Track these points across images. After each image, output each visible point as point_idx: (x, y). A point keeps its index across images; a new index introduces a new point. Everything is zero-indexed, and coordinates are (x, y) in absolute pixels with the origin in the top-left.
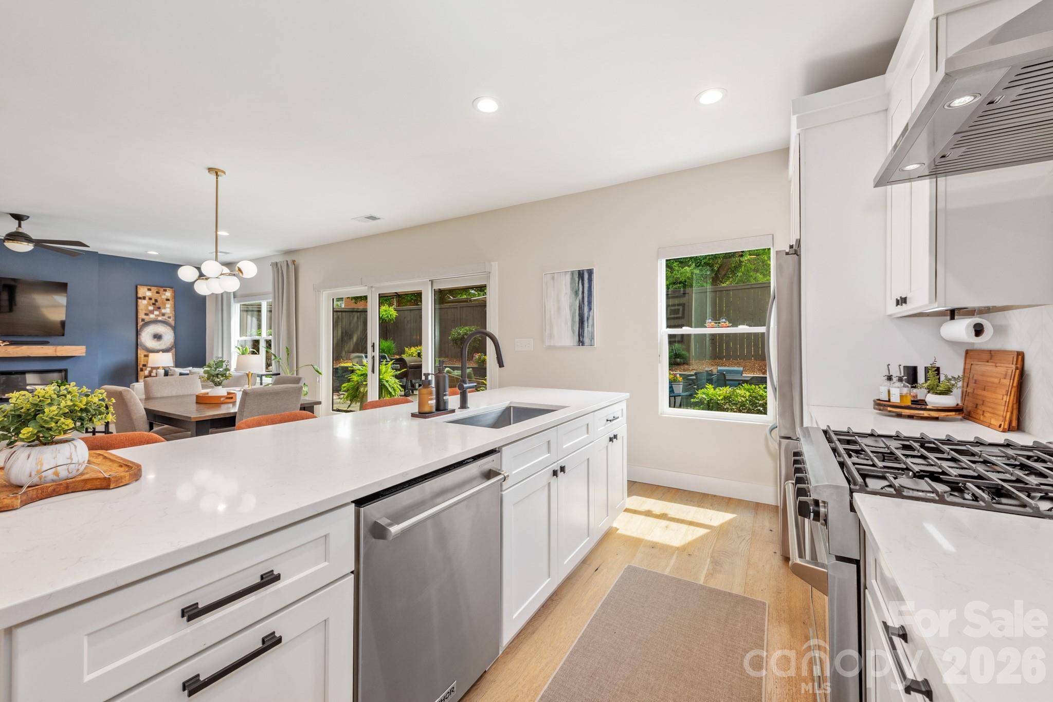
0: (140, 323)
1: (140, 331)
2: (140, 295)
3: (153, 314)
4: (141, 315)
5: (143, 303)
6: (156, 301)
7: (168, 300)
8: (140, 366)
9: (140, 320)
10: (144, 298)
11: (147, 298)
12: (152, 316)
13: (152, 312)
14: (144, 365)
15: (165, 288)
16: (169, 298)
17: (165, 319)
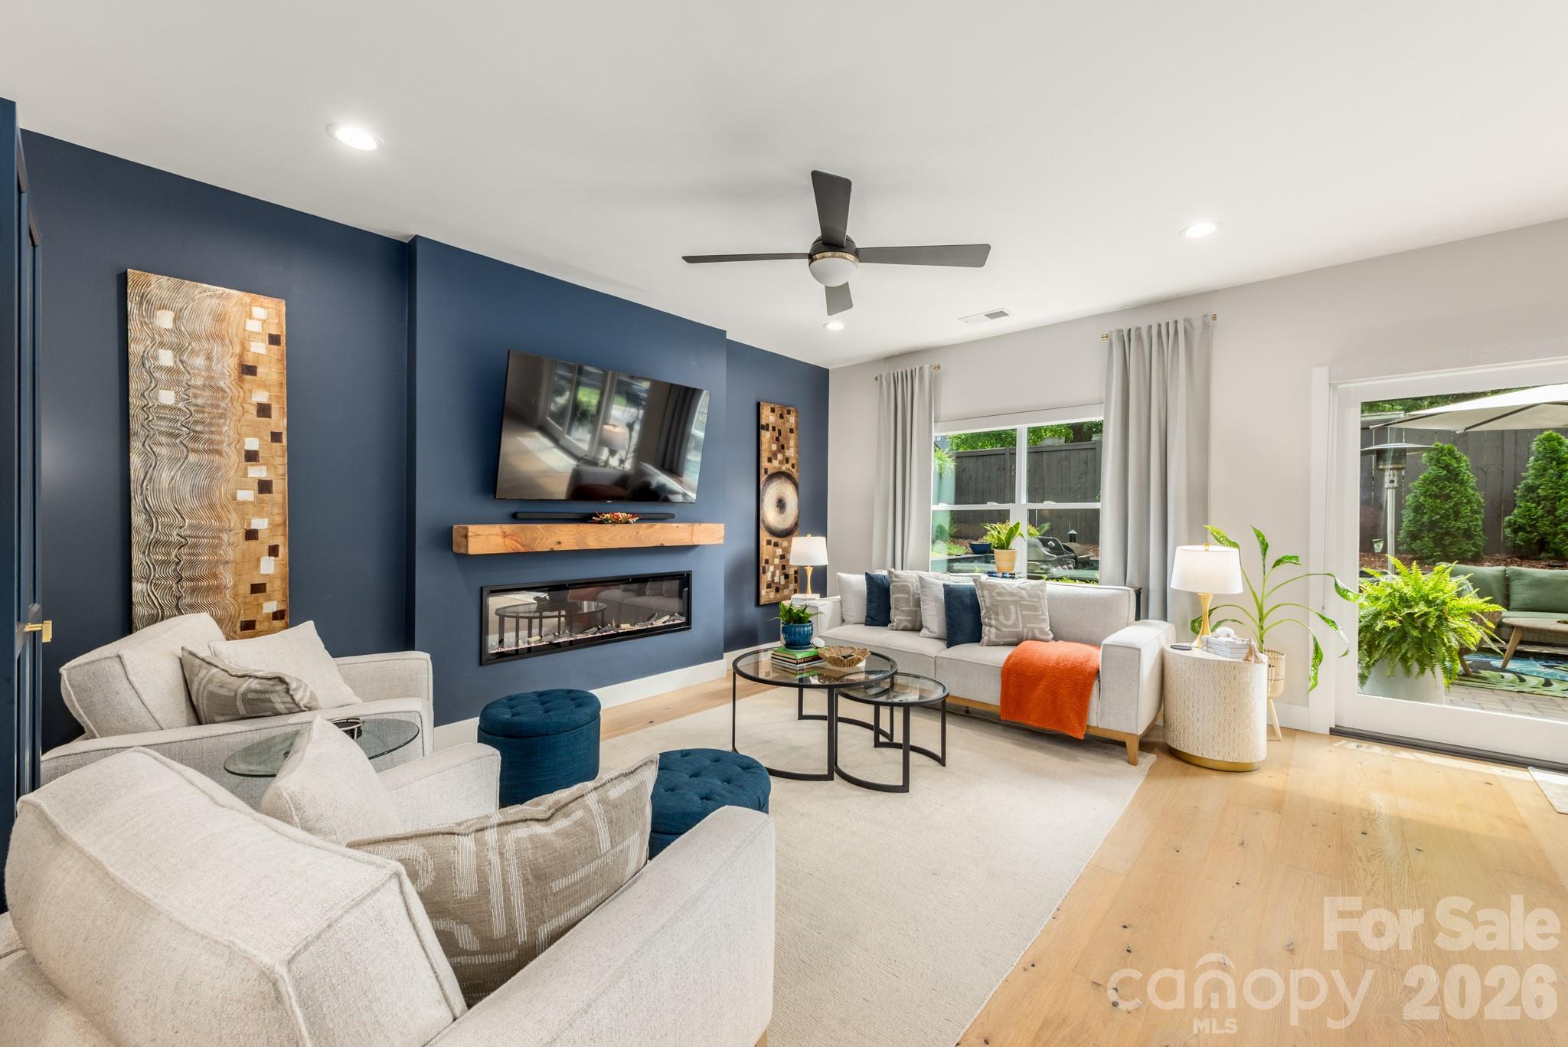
0: (763, 478)
1: (764, 495)
2: (763, 422)
3: (776, 459)
4: (764, 463)
5: (766, 436)
6: (779, 431)
7: (791, 431)
8: (762, 564)
9: (762, 471)
10: (766, 427)
11: (770, 428)
12: (775, 463)
13: (775, 455)
14: (767, 562)
15: (788, 408)
16: (793, 427)
17: (789, 469)
